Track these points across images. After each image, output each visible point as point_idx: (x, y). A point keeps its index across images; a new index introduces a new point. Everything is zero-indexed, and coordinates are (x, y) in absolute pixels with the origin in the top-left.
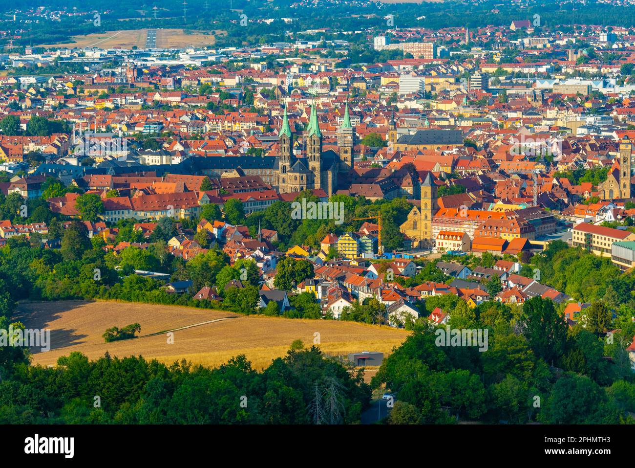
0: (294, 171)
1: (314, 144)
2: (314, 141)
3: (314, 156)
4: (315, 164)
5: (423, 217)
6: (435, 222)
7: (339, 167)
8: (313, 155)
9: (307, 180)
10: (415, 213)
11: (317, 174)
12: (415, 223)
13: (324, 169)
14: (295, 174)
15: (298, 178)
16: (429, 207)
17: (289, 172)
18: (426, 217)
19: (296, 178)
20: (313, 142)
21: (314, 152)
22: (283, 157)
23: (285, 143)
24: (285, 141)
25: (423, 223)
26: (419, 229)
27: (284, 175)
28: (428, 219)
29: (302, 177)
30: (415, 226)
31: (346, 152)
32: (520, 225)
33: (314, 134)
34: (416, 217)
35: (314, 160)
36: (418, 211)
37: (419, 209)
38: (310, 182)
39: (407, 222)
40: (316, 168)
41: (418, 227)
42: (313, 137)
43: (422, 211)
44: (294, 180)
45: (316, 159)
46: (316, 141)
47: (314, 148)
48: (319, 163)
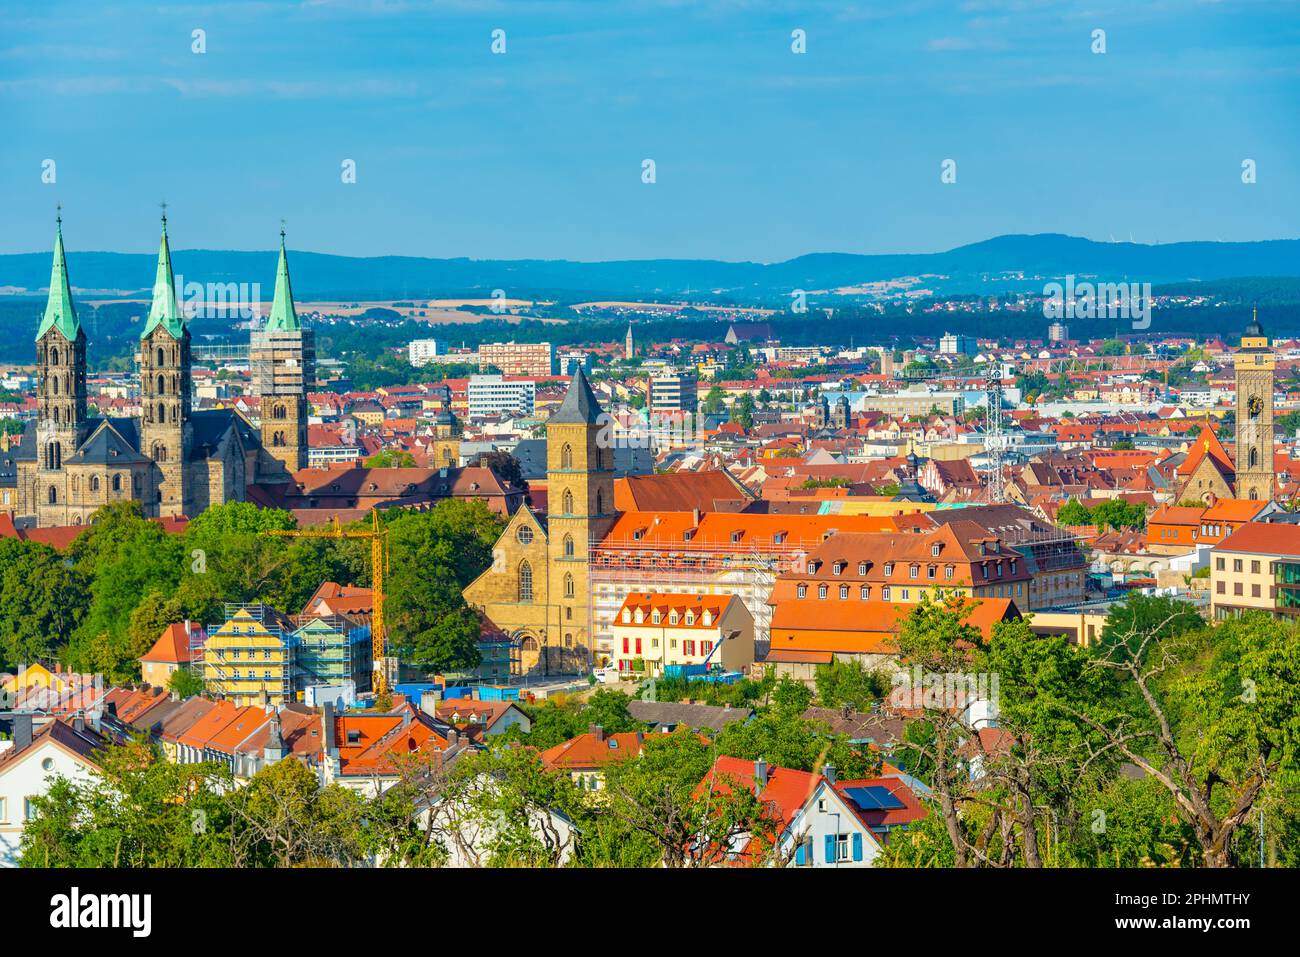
0: (88, 458)
1: (161, 362)
2: (161, 352)
3: (162, 407)
4: (164, 437)
5: (557, 548)
6: (607, 565)
8: (156, 401)
9: (137, 491)
10: (525, 534)
11: (171, 470)
12: (525, 574)
13: (195, 453)
14: (93, 469)
15: (103, 484)
16: (581, 507)
17: (71, 462)
18: (570, 548)
19: (94, 484)
20: (155, 355)
21: (161, 391)
22: (52, 413)
23: (56, 363)
24: (55, 353)
25: (558, 571)
26: (539, 600)
27: (53, 476)
28: (577, 555)
29: (117, 480)
30: (523, 586)
31: (278, 414)
32: (968, 549)
33: (160, 327)
34: (529, 552)
35: (162, 420)
36: (535, 526)
37: (542, 519)
38: (148, 497)
39: (489, 572)
40: (168, 446)
41: (535, 589)
42: (154, 338)
43: (552, 525)
44: (87, 490)
45: (166, 417)
46: (165, 354)
47: (161, 379)
48: (178, 431)
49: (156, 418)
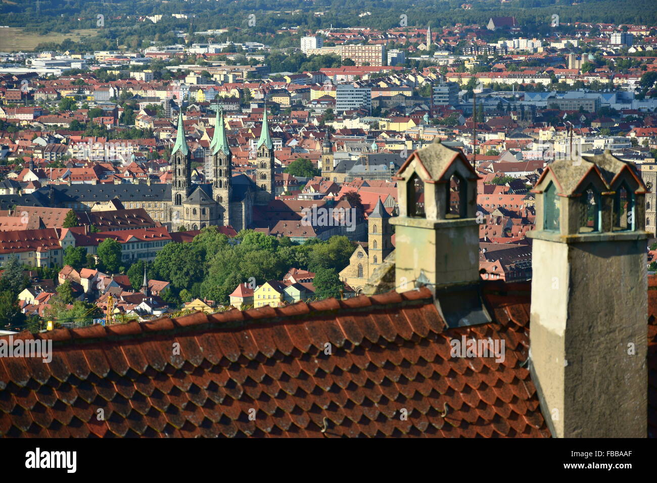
0: (192, 202)
1: (221, 164)
2: (220, 160)
3: (221, 181)
4: (222, 193)
5: (371, 260)
7: (255, 198)
8: (218, 179)
9: (211, 214)
10: (360, 254)
11: (225, 204)
12: (360, 268)
13: (234, 198)
14: (194, 206)
15: (198, 212)
16: (380, 246)
17: (185, 202)
18: (376, 260)
19: (195, 212)
20: (218, 161)
21: (221, 175)
22: (178, 183)
23: (179, 163)
24: (179, 160)
25: (372, 268)
26: (365, 276)
27: (178, 208)
28: (378, 262)
29: (204, 210)
30: (360, 272)
31: (264, 177)
32: (505, 269)
33: (220, 150)
34: (362, 261)
35: (221, 187)
36: (364, 252)
37: (366, 249)
38: (217, 216)
39: (348, 267)
40: (223, 197)
41: (364, 273)
42: (218, 155)
43: (370, 252)
44: (192, 214)
45: (223, 185)
46: (222, 161)
47: (221, 171)
48: (227, 191)
49: (218, 186)
